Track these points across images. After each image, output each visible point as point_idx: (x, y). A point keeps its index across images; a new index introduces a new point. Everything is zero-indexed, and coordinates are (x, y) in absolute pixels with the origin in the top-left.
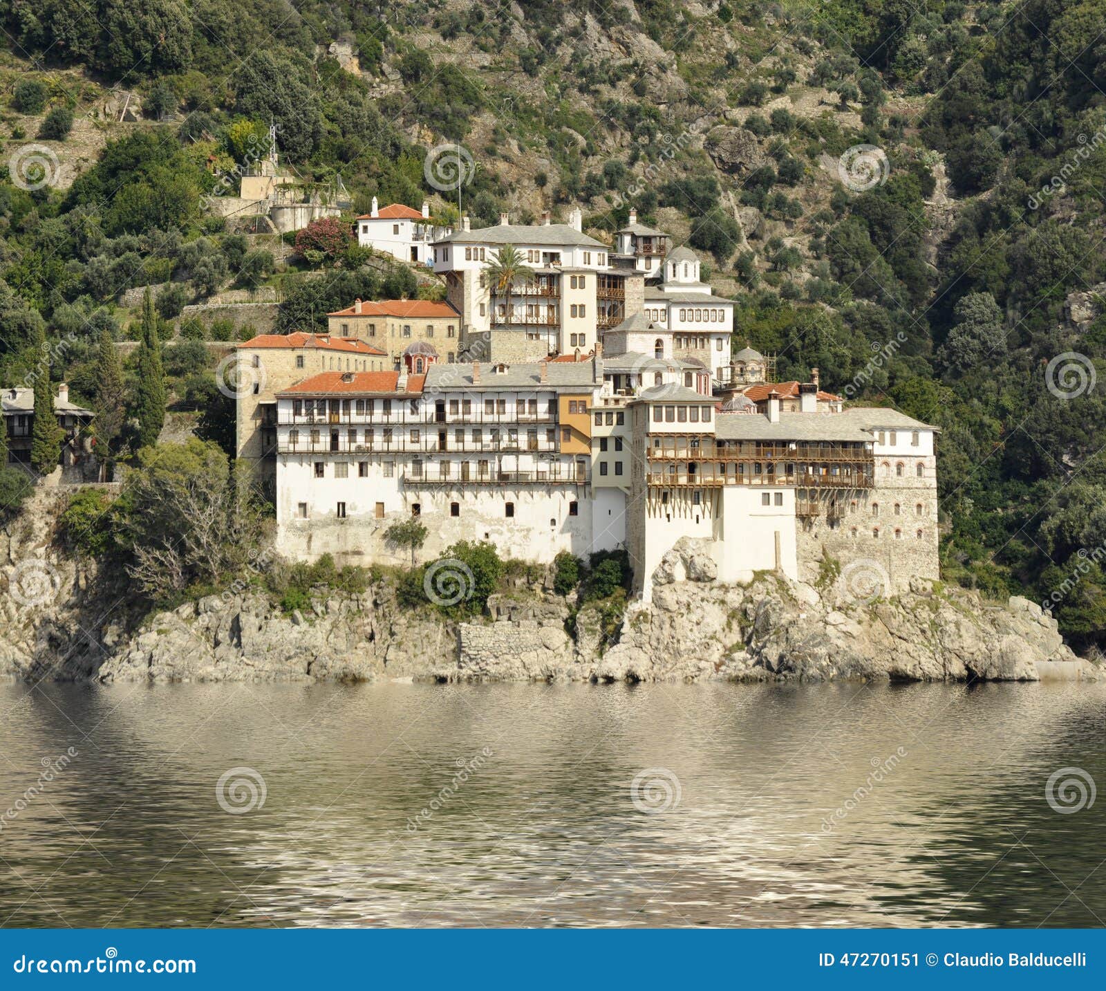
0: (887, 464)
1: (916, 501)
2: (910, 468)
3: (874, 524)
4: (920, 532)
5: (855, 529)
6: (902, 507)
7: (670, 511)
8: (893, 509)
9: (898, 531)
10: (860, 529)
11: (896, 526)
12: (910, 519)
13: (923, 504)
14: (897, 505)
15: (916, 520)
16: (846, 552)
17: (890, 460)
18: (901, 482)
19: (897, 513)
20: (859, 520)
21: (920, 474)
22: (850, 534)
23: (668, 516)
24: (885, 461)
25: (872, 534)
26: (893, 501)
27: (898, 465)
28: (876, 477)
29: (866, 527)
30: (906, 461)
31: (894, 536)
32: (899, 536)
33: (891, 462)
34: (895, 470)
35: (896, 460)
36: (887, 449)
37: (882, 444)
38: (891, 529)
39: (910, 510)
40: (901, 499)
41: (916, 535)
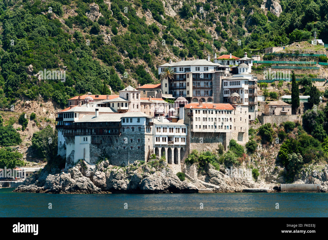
1: (138, 138)
2: (136, 129)
3: (124, 145)
5: (117, 148)
6: (133, 140)
9: (132, 147)
10: (119, 147)
12: (136, 144)
15: (138, 144)
16: (114, 154)
18: (133, 133)
19: (132, 142)
20: (119, 144)
21: (140, 130)
22: (116, 148)
23: (70, 144)
24: (128, 127)
25: (123, 148)
26: (130, 139)
27: (133, 129)
28: (125, 132)
29: (121, 147)
30: (135, 127)
31: (130, 149)
32: (132, 149)
33: (130, 127)
34: (131, 130)
35: (132, 127)
36: (129, 124)
37: (127, 122)
38: (130, 147)
39: (136, 141)
40: (133, 138)
41: (138, 148)
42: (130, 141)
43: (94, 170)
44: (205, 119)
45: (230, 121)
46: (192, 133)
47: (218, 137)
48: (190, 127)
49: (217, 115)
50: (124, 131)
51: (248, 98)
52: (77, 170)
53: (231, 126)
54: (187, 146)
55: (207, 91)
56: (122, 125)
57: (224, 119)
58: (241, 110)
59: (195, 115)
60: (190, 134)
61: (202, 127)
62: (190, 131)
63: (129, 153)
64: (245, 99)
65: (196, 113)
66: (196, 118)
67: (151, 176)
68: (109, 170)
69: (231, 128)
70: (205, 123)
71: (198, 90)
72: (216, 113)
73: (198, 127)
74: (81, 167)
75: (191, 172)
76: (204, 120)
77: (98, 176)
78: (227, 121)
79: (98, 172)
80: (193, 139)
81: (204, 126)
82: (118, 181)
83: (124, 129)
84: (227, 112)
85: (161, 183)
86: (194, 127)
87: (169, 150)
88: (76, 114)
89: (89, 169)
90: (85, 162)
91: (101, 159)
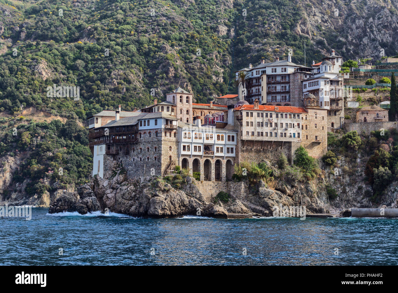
1: (155, 146)
2: (153, 134)
3: (140, 156)
4: (155, 158)
5: (134, 159)
6: (150, 149)
8: (147, 150)
9: (148, 158)
10: (136, 158)
11: (148, 156)
12: (153, 153)
13: (157, 147)
14: (148, 148)
16: (130, 167)
18: (150, 140)
19: (148, 151)
20: (135, 154)
21: (157, 136)
22: (132, 160)
24: (145, 132)
25: (140, 159)
27: (150, 133)
28: (142, 138)
29: (138, 157)
30: (152, 131)
32: (148, 160)
33: (147, 132)
34: (148, 135)
35: (149, 131)
36: (146, 127)
37: (145, 125)
38: (146, 158)
39: (152, 150)
40: (150, 145)
43: (105, 188)
44: (261, 125)
45: (296, 127)
46: (243, 141)
47: (281, 148)
48: (239, 133)
49: (278, 120)
50: (141, 137)
51: (329, 101)
53: (299, 134)
54: (236, 158)
55: (285, 97)
56: (139, 129)
57: (289, 124)
58: (316, 115)
59: (245, 119)
60: (240, 143)
61: (256, 134)
62: (239, 139)
63: (145, 166)
64: (326, 102)
65: (248, 115)
66: (248, 122)
67: (162, 197)
69: (299, 137)
70: (259, 130)
71: (274, 95)
72: (277, 117)
73: (250, 134)
75: (237, 191)
76: (259, 125)
77: (108, 195)
78: (294, 127)
79: (108, 191)
80: (245, 149)
81: (258, 133)
83: (140, 134)
84: (292, 116)
85: (177, 206)
86: (244, 133)
87: (207, 163)
88: (97, 119)
89: (101, 186)
90: (98, 177)
91: (114, 174)
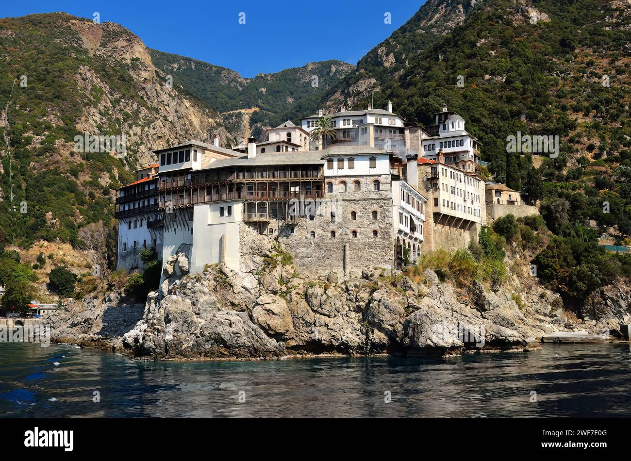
0: (344, 183)
1: (373, 208)
2: (367, 185)
3: (332, 227)
4: (375, 232)
5: (313, 233)
6: (358, 214)
7: (176, 227)
9: (355, 233)
10: (318, 231)
11: (353, 228)
12: (366, 222)
13: (379, 210)
14: (354, 214)
15: (372, 223)
16: (304, 249)
17: (346, 179)
18: (358, 196)
19: (354, 218)
20: (317, 224)
21: (377, 188)
22: (309, 235)
23: (175, 230)
24: (342, 180)
25: (330, 235)
26: (350, 210)
27: (358, 183)
28: (334, 193)
29: (325, 230)
31: (351, 236)
32: (354, 236)
33: (350, 181)
34: (353, 186)
35: (353, 179)
36: (346, 172)
37: (341, 167)
38: (348, 231)
39: (366, 216)
40: (357, 208)
41: (372, 234)
42: (350, 215)
43: (252, 291)
44: (453, 190)
46: (437, 215)
47: (463, 231)
49: (465, 187)
50: (331, 190)
52: (206, 290)
54: (425, 243)
56: (326, 174)
57: (473, 195)
59: (443, 180)
60: (432, 217)
61: (450, 204)
62: (431, 212)
63: (347, 248)
65: (443, 173)
66: (443, 184)
68: (297, 290)
70: (452, 198)
73: (446, 204)
74: (215, 283)
76: (452, 192)
77: (267, 307)
78: (476, 200)
79: (265, 298)
80: (436, 228)
81: (452, 203)
82: (330, 321)
83: (330, 185)
86: (440, 202)
88: (195, 151)
89: (237, 288)
90: (226, 270)
91: (269, 263)
